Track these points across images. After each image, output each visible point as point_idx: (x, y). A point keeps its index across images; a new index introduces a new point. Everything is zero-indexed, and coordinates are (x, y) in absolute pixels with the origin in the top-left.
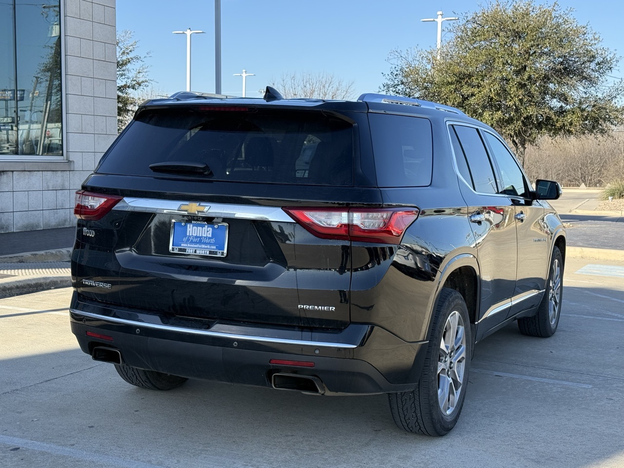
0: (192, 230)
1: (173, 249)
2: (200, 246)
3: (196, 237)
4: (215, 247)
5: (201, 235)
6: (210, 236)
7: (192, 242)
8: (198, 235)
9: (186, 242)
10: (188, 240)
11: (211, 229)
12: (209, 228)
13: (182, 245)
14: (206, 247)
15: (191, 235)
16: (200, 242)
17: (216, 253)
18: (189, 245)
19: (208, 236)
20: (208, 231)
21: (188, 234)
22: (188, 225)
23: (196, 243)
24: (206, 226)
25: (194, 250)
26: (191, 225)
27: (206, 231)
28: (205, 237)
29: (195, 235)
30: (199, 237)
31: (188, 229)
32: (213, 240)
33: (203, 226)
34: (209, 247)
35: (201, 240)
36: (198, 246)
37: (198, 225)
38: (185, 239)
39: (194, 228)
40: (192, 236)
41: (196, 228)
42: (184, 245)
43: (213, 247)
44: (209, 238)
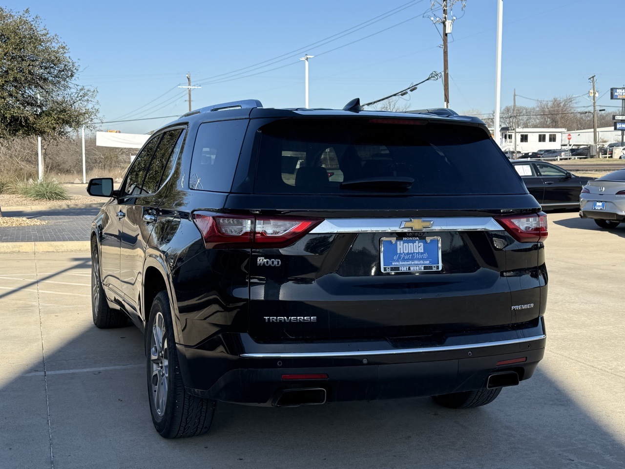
0: (403, 247)
1: (385, 269)
2: (413, 263)
3: (408, 254)
4: (428, 262)
5: (412, 252)
6: (422, 251)
7: (404, 260)
8: (410, 252)
9: (398, 261)
10: (399, 257)
11: (422, 244)
12: (420, 244)
13: (393, 263)
14: (419, 263)
15: (402, 252)
16: (413, 259)
17: (431, 268)
18: (400, 263)
19: (420, 251)
20: (419, 247)
21: (399, 252)
22: (398, 242)
23: (408, 260)
24: (417, 242)
25: (408, 268)
26: (402, 242)
27: (417, 247)
28: (417, 253)
29: (407, 252)
30: (411, 253)
31: (399, 247)
32: (425, 255)
33: (414, 242)
34: (422, 262)
35: (413, 256)
36: (410, 262)
37: (408, 242)
38: (395, 257)
39: (405, 244)
40: (404, 253)
41: (407, 244)
42: (396, 263)
43: (426, 262)
44: (422, 253)
